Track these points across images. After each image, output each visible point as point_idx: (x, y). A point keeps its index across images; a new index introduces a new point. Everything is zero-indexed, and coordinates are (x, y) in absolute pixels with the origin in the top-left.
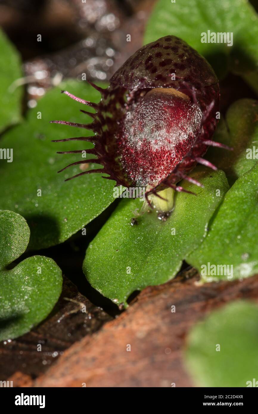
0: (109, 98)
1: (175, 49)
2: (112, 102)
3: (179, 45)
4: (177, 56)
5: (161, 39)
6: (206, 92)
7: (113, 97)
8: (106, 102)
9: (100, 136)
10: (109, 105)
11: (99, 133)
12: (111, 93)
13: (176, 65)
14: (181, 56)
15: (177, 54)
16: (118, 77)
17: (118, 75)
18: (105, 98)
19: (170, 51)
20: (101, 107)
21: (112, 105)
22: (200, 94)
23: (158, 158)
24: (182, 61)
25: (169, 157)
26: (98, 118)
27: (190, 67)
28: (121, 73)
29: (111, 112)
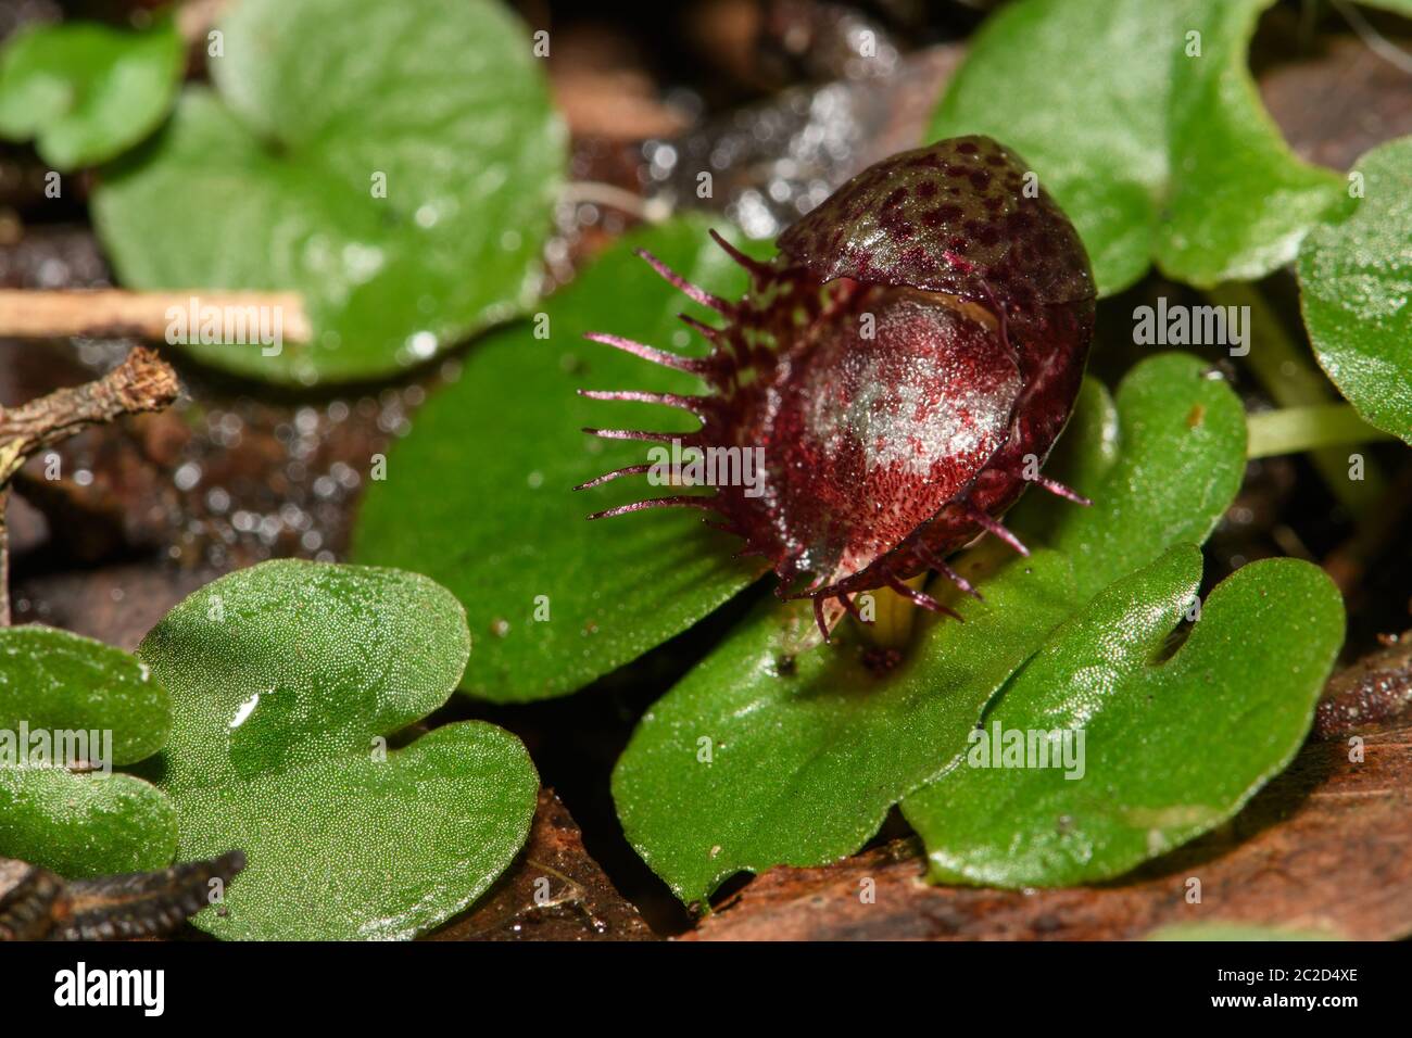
0: (773, 290)
1: (980, 180)
2: (782, 303)
3: (996, 170)
4: (983, 200)
5: (943, 144)
6: (1049, 321)
7: (787, 288)
8: (763, 302)
9: (728, 398)
10: (771, 311)
11: (724, 387)
12: (782, 277)
13: (971, 227)
14: (993, 205)
15: (983, 197)
16: (801, 236)
17: (802, 229)
18: (761, 288)
19: (963, 182)
20: (744, 315)
21: (780, 313)
22: (1027, 324)
23: (878, 492)
24: (993, 218)
25: (910, 495)
26: (727, 345)
27: (1013, 239)
28: (811, 224)
29: (775, 333)
